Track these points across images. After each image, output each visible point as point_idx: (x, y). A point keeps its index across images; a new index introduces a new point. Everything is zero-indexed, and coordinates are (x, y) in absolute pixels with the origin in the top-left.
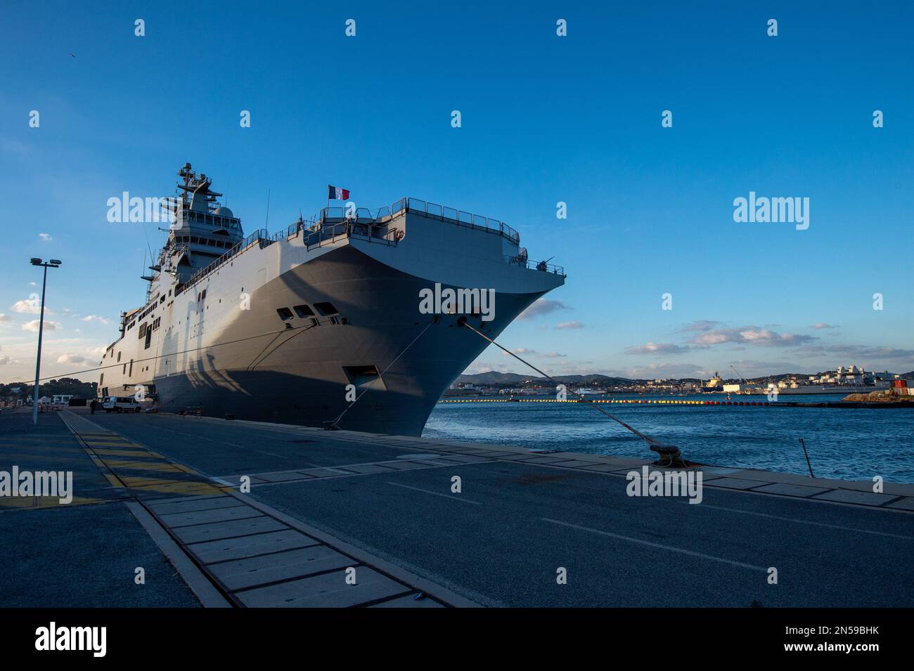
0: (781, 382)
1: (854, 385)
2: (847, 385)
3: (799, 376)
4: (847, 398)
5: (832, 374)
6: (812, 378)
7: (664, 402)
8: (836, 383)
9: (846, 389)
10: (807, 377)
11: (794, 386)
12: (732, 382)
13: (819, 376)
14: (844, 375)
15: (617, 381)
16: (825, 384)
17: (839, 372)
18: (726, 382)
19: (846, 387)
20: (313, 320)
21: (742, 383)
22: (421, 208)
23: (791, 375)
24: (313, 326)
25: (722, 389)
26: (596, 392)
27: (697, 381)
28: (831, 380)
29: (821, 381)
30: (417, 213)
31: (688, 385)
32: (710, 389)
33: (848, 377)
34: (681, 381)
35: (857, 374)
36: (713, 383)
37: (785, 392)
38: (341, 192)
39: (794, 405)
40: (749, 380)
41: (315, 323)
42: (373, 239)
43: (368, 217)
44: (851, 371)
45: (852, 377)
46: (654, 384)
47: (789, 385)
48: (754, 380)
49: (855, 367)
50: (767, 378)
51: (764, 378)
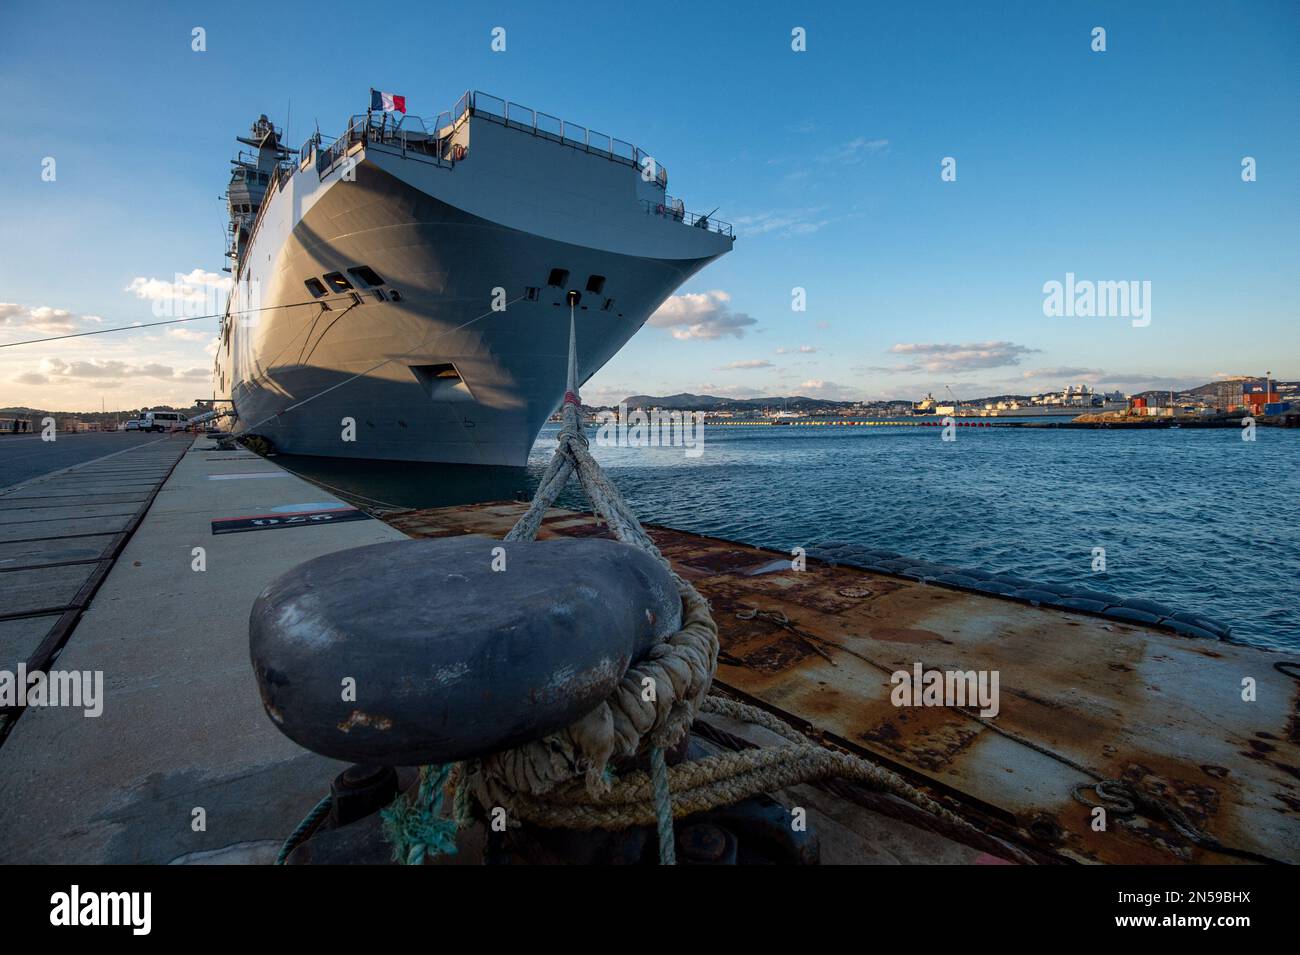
0: (1000, 403)
1: (1080, 406)
2: (1074, 406)
3: (1017, 398)
4: (1076, 420)
5: (1058, 395)
6: (1034, 399)
7: (871, 423)
8: (1061, 404)
9: (1071, 411)
10: (1029, 398)
11: (1015, 407)
12: (945, 404)
13: (1042, 397)
14: (1071, 395)
15: (820, 404)
16: (1050, 405)
17: (1066, 392)
18: (938, 404)
19: (1070, 409)
20: (353, 296)
21: (957, 404)
22: (497, 110)
23: (1010, 397)
24: (354, 306)
25: (934, 412)
26: (796, 416)
27: (908, 404)
28: (1057, 401)
29: (1045, 402)
30: (490, 119)
31: (898, 408)
32: (922, 412)
33: (1075, 398)
34: (890, 403)
35: (1085, 394)
36: (925, 405)
37: (1004, 413)
38: (391, 98)
39: (1018, 425)
40: (965, 403)
41: (357, 301)
42: (408, 153)
43: (421, 130)
44: (1079, 391)
45: (1080, 397)
46: (861, 407)
47: (1009, 406)
48: (968, 402)
49: (1084, 386)
50: (984, 400)
51: (980, 400)
